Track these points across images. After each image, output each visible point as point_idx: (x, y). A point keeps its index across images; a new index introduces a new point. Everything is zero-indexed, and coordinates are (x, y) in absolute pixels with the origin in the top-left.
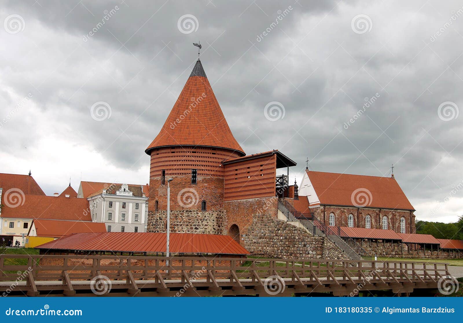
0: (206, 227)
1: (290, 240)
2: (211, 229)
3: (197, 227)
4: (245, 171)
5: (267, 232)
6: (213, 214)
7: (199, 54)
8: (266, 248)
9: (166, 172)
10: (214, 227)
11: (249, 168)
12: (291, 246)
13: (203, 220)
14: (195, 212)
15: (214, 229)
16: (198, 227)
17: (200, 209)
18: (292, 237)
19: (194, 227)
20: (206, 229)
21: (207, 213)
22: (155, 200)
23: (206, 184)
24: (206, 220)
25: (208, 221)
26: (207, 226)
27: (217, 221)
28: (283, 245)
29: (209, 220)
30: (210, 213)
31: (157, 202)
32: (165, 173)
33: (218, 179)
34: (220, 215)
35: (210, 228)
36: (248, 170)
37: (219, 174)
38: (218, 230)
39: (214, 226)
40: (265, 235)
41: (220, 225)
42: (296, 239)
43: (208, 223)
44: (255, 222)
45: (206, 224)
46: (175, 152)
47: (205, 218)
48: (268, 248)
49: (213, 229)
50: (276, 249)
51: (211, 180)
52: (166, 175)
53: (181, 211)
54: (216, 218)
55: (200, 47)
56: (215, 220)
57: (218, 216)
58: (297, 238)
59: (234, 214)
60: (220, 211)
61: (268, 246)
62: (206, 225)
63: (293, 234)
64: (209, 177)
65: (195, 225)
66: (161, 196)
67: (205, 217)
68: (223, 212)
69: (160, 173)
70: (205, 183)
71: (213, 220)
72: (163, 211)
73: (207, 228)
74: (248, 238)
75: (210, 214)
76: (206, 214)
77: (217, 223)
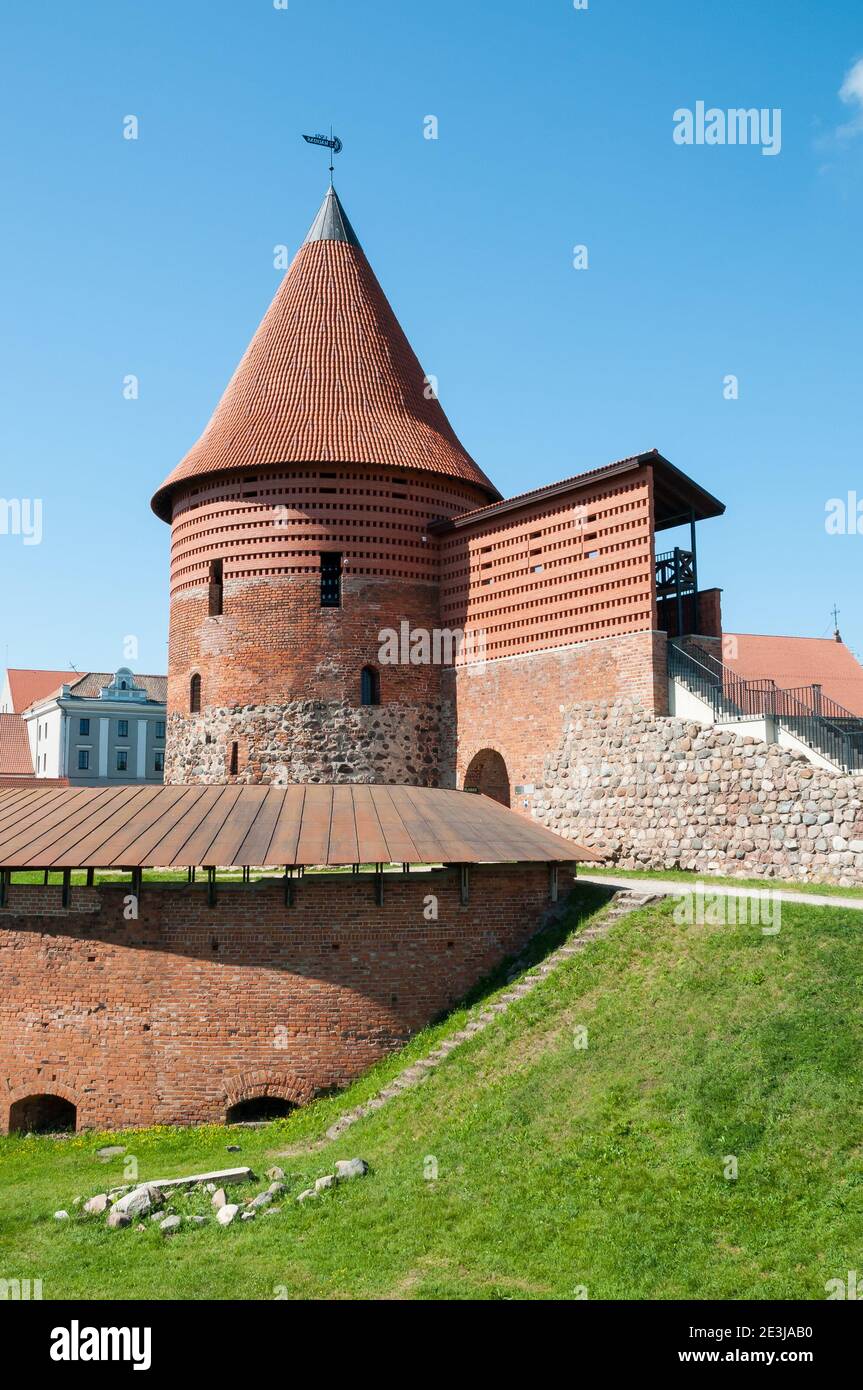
0: (379, 763)
1: (733, 797)
2: (400, 771)
3: (346, 762)
4: (522, 547)
5: (629, 768)
6: (403, 716)
7: (332, 169)
8: (623, 833)
9: (227, 567)
10: (411, 763)
11: (537, 535)
12: (742, 820)
13: (370, 738)
14: (341, 711)
15: (411, 769)
16: (351, 765)
17: (357, 698)
18: (745, 785)
19: (335, 765)
20: (381, 769)
21: (381, 711)
22: (189, 672)
23: (375, 607)
24: (381, 737)
25: (388, 740)
26: (384, 760)
27: (420, 739)
28: (702, 819)
29: (393, 737)
30: (394, 712)
31: (196, 680)
32: (224, 571)
33: (417, 588)
34: (430, 719)
35: (395, 766)
36: (536, 543)
37: (420, 568)
38: (425, 772)
39: (408, 758)
40: (620, 781)
41: (431, 754)
42: (761, 792)
43: (386, 746)
44: (570, 736)
45: (380, 750)
46: (259, 493)
47: (378, 731)
48: (633, 832)
49: (405, 769)
50: (670, 833)
51: (393, 591)
52: (226, 577)
53: (286, 708)
54: (417, 728)
55: (335, 145)
56: (414, 734)
57: (422, 724)
58: (767, 785)
59: (483, 713)
60: (430, 706)
61: (634, 825)
62: (380, 757)
63: (746, 773)
64: (387, 582)
65: (339, 758)
66: (210, 656)
67: (377, 725)
68: (439, 708)
69: (205, 572)
70: (371, 601)
71: (407, 738)
72: (218, 711)
73: (384, 766)
74: (547, 797)
75: (392, 715)
76: (379, 713)
77: (421, 749)
